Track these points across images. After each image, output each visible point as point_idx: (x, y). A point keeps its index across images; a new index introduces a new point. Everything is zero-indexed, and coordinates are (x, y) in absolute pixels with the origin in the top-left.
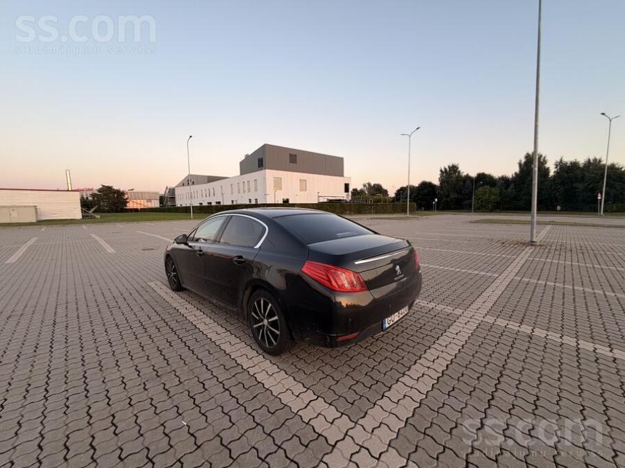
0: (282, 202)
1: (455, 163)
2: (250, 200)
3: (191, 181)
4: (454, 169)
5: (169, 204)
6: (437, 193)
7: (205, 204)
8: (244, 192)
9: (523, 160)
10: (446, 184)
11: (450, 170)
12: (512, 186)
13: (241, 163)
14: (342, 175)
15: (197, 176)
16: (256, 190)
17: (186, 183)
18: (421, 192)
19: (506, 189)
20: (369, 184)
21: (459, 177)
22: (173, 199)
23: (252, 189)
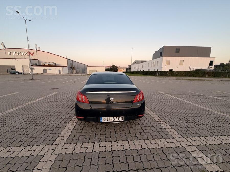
0: (169, 70)
2: (155, 69)
3: (135, 63)
5: (129, 70)
7: (139, 71)
8: (153, 66)
13: (153, 55)
15: (138, 61)
16: (158, 65)
17: (134, 64)
22: (130, 69)
23: (156, 65)
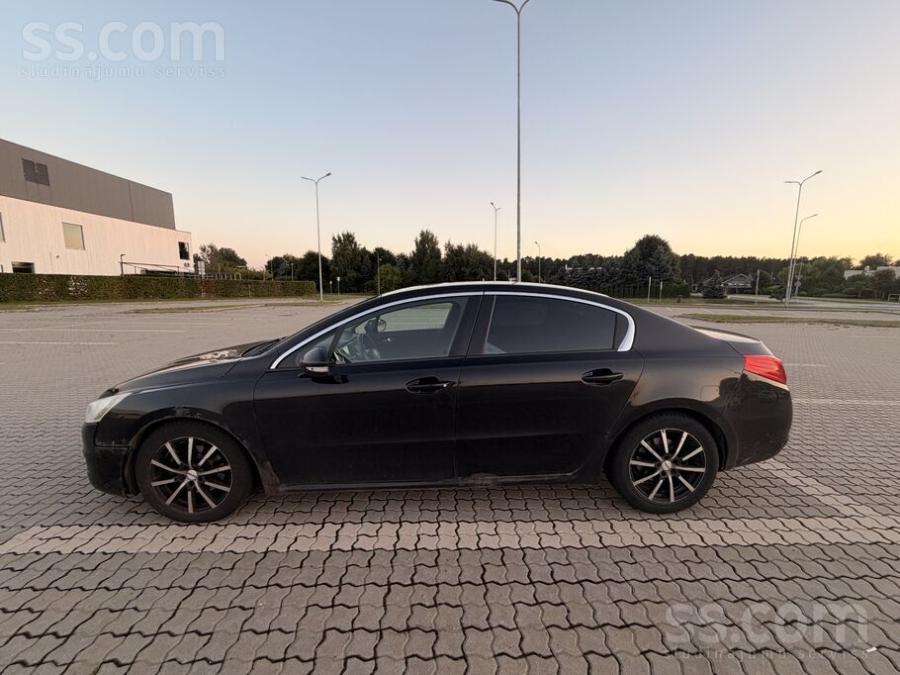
1: (351, 232)
4: (349, 239)
6: (331, 269)
9: (419, 238)
10: (341, 258)
11: (345, 240)
12: (411, 266)
14: (172, 226)
18: (308, 267)
19: (406, 268)
20: (212, 247)
21: (355, 249)
